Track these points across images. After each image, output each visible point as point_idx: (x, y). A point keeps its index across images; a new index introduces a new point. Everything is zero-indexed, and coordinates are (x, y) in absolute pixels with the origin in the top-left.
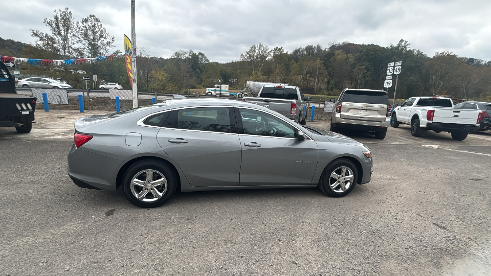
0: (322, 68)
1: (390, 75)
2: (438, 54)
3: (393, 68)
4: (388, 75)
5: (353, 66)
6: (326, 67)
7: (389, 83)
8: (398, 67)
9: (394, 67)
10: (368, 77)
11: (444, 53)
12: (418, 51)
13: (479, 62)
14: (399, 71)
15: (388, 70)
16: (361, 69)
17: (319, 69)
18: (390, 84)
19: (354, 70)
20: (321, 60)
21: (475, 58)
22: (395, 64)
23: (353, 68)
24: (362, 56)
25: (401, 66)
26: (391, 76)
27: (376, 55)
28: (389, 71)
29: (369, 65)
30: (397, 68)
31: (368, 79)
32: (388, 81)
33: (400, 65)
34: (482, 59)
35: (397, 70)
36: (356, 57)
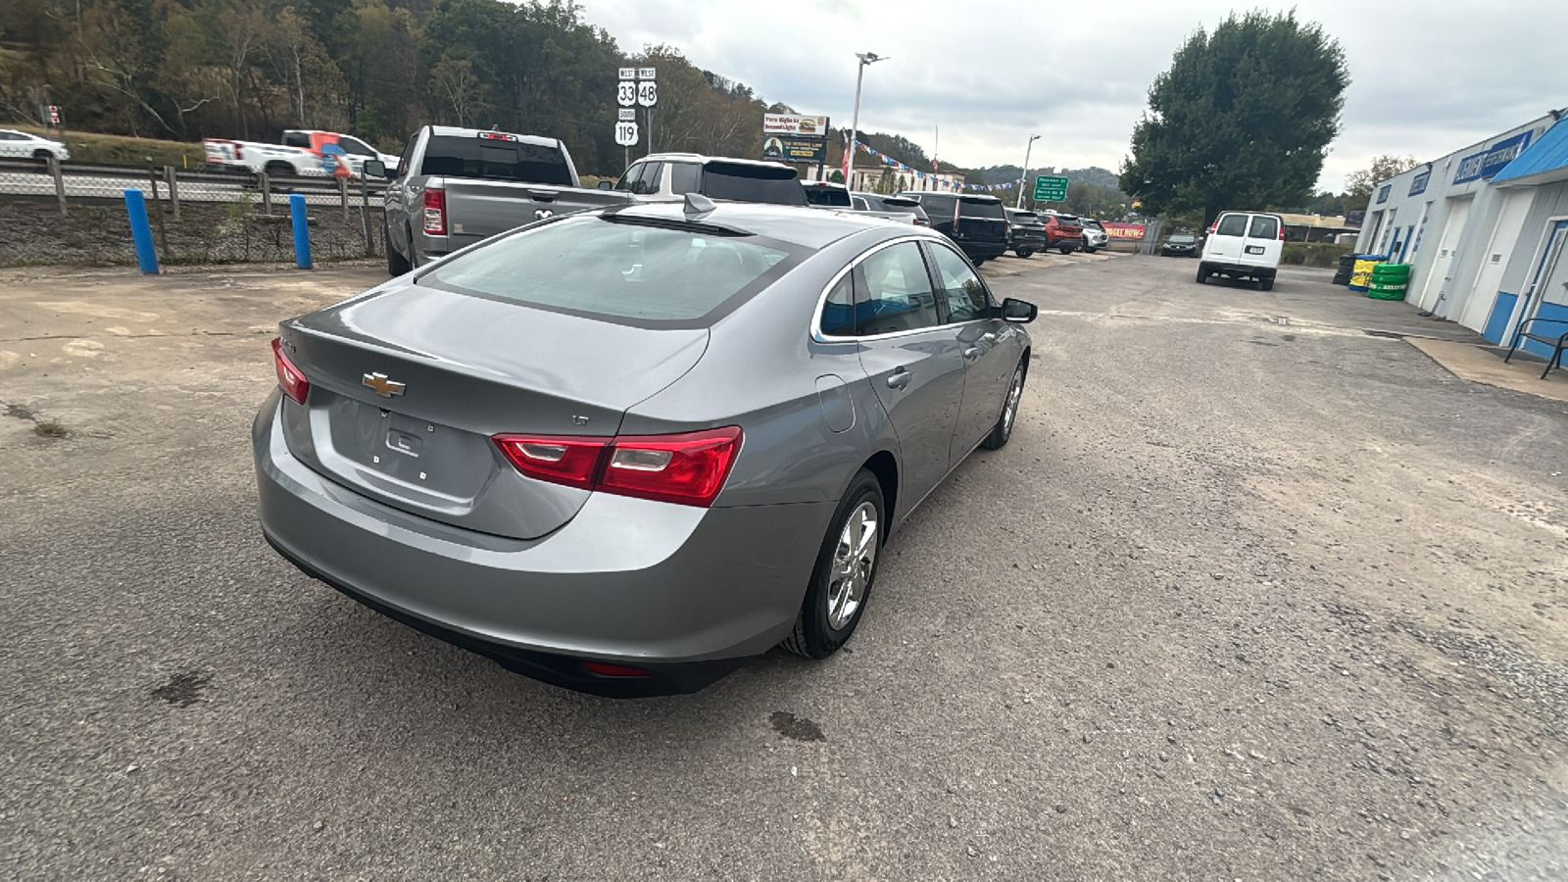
0: (311, 46)
1: (630, 107)
2: (650, 48)
3: (632, 84)
4: (623, 107)
5: (430, 57)
6: (327, 45)
7: (630, 131)
8: (648, 85)
9: (637, 82)
10: (485, 101)
11: (661, 48)
12: (604, 34)
13: (722, 83)
14: (651, 96)
15: (621, 92)
16: (459, 71)
17: (301, 50)
18: (632, 134)
19: (434, 71)
20: (297, 13)
21: (714, 73)
22: (637, 73)
23: (431, 66)
24: (452, 24)
25: (655, 81)
26: (633, 110)
27: (497, 25)
28: (625, 93)
29: (479, 57)
30: (645, 88)
31: (488, 106)
32: (627, 125)
33: (651, 78)
34: (728, 77)
35: (648, 93)
36: (432, 22)
